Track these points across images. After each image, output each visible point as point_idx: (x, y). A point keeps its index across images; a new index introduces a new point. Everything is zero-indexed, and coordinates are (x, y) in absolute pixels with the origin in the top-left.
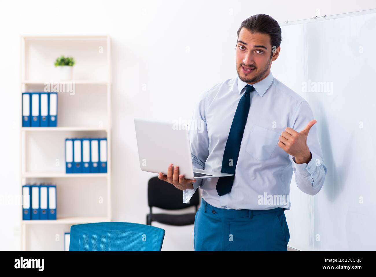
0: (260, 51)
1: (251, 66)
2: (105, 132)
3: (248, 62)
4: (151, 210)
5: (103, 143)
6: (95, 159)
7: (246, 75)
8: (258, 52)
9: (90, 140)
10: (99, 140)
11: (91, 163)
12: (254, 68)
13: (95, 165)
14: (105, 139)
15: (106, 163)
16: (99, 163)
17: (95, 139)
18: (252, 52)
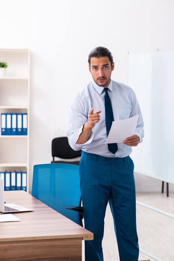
0: (106, 67)
1: (103, 77)
2: (26, 110)
3: (102, 75)
4: (54, 159)
5: (25, 116)
6: (20, 126)
7: (102, 82)
8: (105, 68)
9: (17, 114)
10: (22, 115)
11: (17, 129)
12: (104, 78)
13: (20, 130)
14: (26, 114)
15: (26, 129)
16: (22, 129)
17: (20, 114)
18: (102, 69)
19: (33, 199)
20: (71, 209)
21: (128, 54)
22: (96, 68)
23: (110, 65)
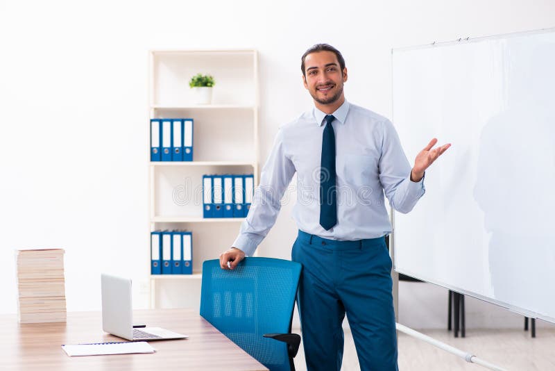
0: (331, 70)
2: (251, 168)
5: (248, 181)
6: (239, 200)
7: (326, 95)
9: (233, 177)
10: (244, 177)
11: (233, 205)
13: (239, 208)
14: (252, 176)
16: (244, 204)
17: (239, 176)
18: (325, 71)
19: (203, 320)
20: (274, 338)
21: (392, 53)
22: (315, 71)
23: (338, 66)
